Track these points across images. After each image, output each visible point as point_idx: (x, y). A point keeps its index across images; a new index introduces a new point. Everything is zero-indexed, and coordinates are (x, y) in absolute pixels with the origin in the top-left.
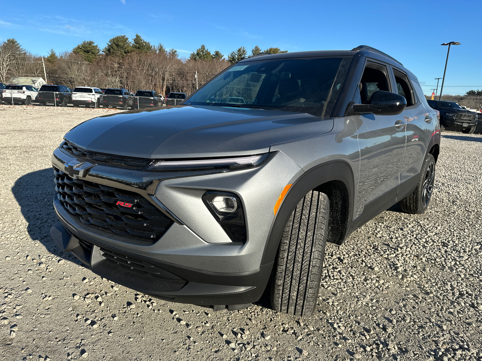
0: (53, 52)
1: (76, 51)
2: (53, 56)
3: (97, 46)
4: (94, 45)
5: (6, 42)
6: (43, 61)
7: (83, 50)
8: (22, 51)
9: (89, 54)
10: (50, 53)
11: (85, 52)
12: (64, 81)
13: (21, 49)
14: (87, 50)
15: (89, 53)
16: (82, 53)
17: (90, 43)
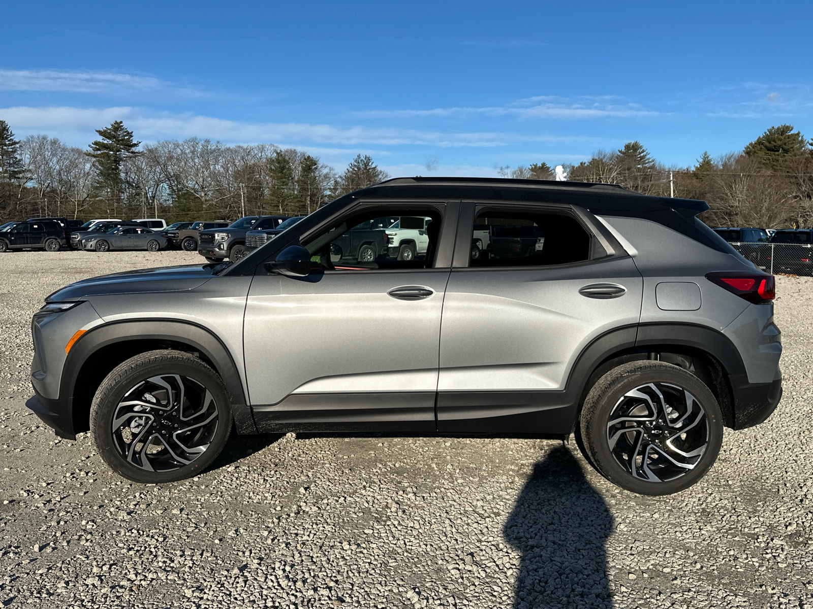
0: (708, 157)
1: (750, 152)
2: (706, 165)
3: (799, 134)
4: (792, 132)
5: (623, 150)
6: (671, 179)
7: (766, 147)
8: (648, 162)
9: (777, 153)
10: (701, 160)
11: (768, 150)
12: (715, 213)
13: (649, 159)
14: (775, 146)
15: (778, 151)
16: (761, 154)
17: (784, 130)
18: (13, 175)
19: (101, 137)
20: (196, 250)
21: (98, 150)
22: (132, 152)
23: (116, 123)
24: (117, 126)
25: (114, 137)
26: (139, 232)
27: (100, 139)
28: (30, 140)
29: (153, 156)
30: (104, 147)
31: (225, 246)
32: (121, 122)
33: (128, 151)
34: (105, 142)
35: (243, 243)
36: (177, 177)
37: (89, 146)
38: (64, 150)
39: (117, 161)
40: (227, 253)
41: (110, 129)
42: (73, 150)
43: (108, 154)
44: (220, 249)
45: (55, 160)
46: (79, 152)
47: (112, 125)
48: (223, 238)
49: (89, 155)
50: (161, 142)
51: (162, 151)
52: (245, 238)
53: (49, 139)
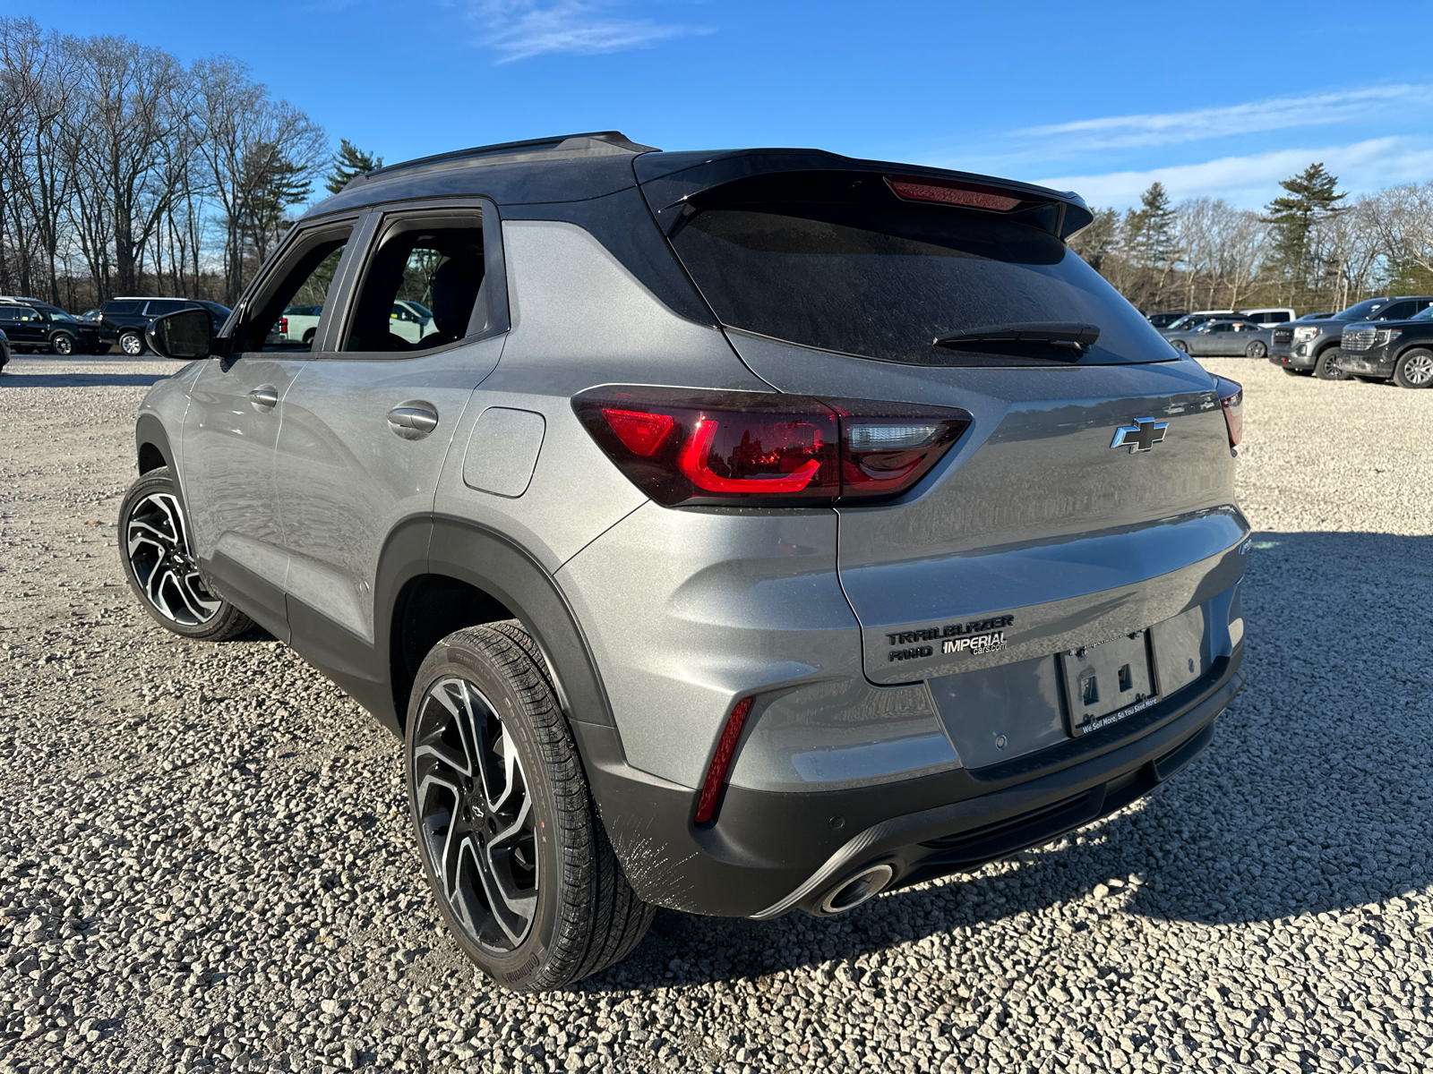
18: (1161, 257)
19: (1287, 191)
20: (1265, 356)
21: (1277, 211)
22: (1333, 210)
23: (1313, 166)
24: (1314, 173)
25: (1306, 189)
26: (1237, 329)
27: (1284, 194)
28: (1188, 204)
29: (1370, 214)
30: (1287, 206)
31: (1310, 348)
32: (1321, 165)
33: (1324, 207)
34: (1292, 198)
35: (1337, 344)
36: (1406, 244)
37: (1265, 207)
38: (1232, 214)
39: (1306, 224)
40: (1311, 360)
41: (1302, 178)
42: (1243, 214)
43: (1293, 217)
44: (1299, 353)
45: (1215, 229)
46: (1250, 217)
47: (1307, 171)
48: (1308, 336)
49: (1264, 220)
50: (1387, 190)
51: (1386, 206)
52: (1341, 337)
53: (1211, 201)
